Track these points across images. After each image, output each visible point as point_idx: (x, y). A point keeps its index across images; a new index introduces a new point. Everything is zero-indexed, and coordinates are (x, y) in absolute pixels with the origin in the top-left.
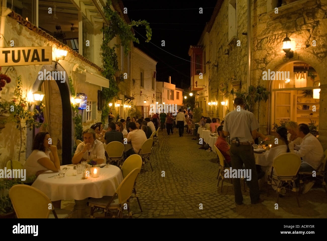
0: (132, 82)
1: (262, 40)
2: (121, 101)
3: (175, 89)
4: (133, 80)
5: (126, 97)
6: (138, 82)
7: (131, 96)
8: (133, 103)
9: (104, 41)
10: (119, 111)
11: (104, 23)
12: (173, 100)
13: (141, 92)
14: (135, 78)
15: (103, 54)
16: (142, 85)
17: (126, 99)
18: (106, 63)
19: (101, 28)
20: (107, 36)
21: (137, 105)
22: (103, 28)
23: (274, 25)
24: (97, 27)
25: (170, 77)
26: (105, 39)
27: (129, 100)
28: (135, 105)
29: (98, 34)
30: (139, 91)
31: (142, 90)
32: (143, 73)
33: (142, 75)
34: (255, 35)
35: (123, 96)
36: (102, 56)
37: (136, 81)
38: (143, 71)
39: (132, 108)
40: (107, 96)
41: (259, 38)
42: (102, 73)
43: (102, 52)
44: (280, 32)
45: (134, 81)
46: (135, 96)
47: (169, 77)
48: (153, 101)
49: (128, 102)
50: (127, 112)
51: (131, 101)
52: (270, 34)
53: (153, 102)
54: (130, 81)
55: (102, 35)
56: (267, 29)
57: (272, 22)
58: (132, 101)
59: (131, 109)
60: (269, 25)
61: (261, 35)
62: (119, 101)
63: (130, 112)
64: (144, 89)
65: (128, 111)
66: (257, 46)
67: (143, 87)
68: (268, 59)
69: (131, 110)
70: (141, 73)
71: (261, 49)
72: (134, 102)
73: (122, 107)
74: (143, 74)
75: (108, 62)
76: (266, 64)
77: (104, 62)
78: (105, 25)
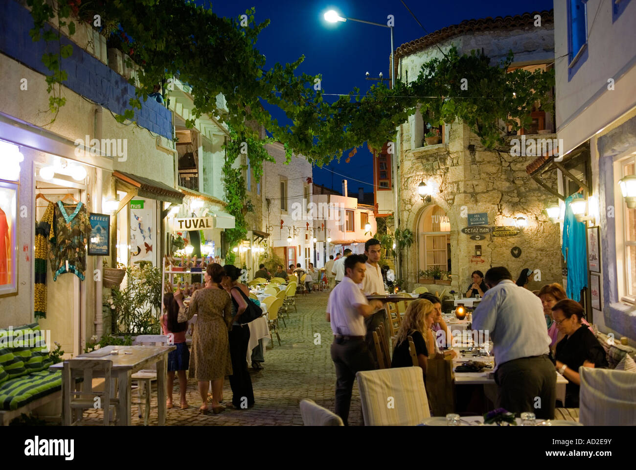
0: (264, 203)
1: (408, 178)
2: (248, 242)
3: (356, 206)
4: (267, 199)
5: (255, 233)
6: (276, 204)
7: (264, 230)
8: (267, 242)
9: (226, 163)
10: (245, 259)
11: (225, 137)
12: (354, 231)
13: (282, 222)
14: (270, 196)
15: (225, 180)
16: (284, 207)
17: (255, 238)
18: (230, 192)
19: (222, 144)
20: (230, 155)
21: (274, 246)
22: (225, 143)
23: (417, 165)
24: (216, 141)
25: (346, 181)
26: (227, 160)
27: (260, 238)
28: (271, 246)
29: (217, 152)
30: (279, 219)
31: (284, 217)
32: (286, 183)
33: (283, 188)
34: (402, 173)
35: (251, 232)
36: (224, 182)
37: (272, 201)
38: (286, 181)
39: (266, 253)
40: (232, 238)
41: (406, 176)
42: (225, 207)
43: (223, 176)
44: (422, 173)
45: (268, 201)
46: (271, 229)
47: (344, 182)
48: (307, 235)
49: (259, 242)
50: (258, 260)
51: (263, 241)
52: (414, 174)
53: (307, 238)
54: (262, 202)
55: (223, 153)
56: (412, 168)
57: (415, 161)
58: (265, 239)
59: (263, 254)
60: (414, 164)
61: (407, 174)
62: (245, 242)
63: (262, 260)
64: (287, 214)
65: (260, 259)
66: (404, 185)
67: (286, 211)
68: (413, 201)
69: (265, 256)
70: (282, 184)
71: (407, 188)
72: (270, 240)
73: (249, 251)
74: (286, 185)
75: (232, 191)
76: (412, 205)
77: (228, 191)
78: (227, 139)
